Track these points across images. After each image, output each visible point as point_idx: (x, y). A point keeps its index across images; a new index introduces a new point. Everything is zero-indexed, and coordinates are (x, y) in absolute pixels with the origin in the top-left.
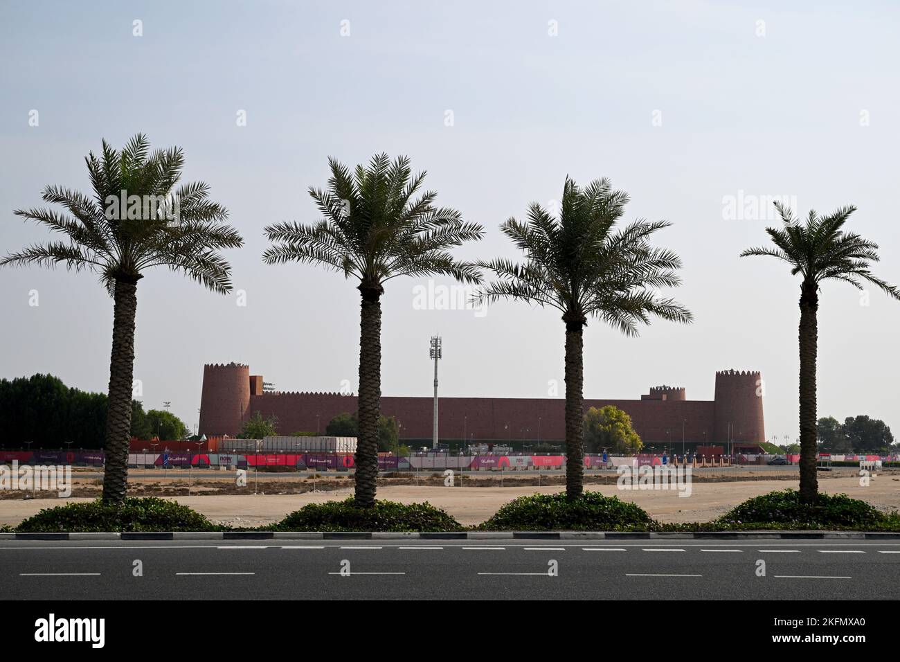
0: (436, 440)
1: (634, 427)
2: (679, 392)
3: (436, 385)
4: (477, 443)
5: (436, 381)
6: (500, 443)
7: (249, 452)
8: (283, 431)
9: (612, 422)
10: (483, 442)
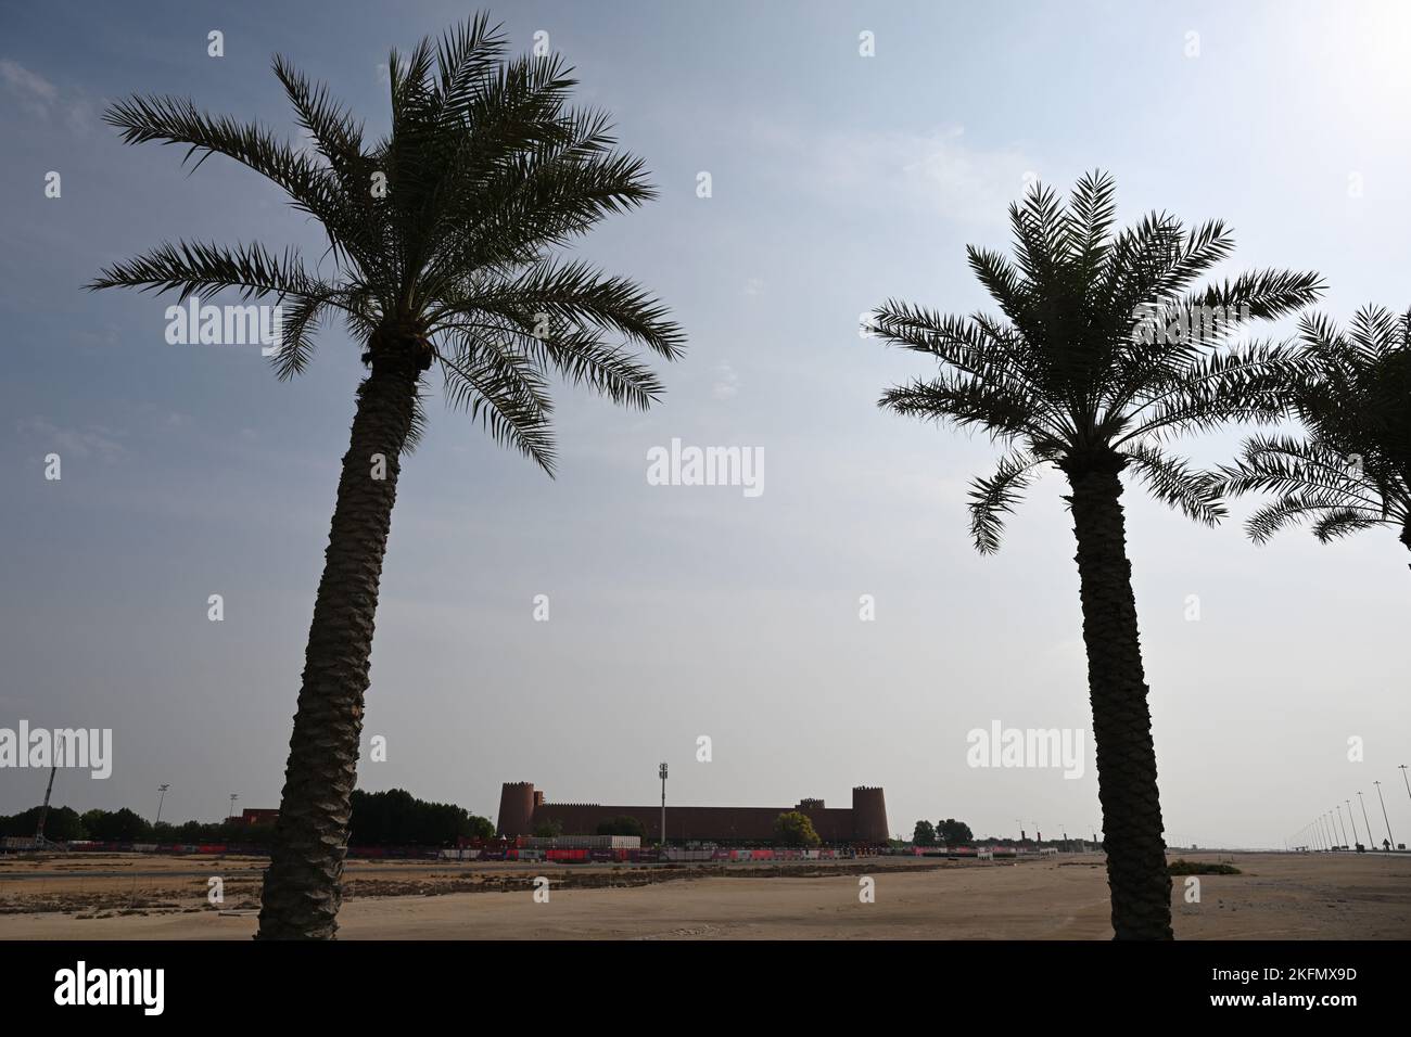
0: (664, 838)
1: (814, 828)
2: (821, 803)
3: (663, 798)
4: (692, 840)
5: (663, 795)
6: (707, 840)
7: (547, 848)
8: (565, 832)
9: (799, 824)
10: (696, 840)
